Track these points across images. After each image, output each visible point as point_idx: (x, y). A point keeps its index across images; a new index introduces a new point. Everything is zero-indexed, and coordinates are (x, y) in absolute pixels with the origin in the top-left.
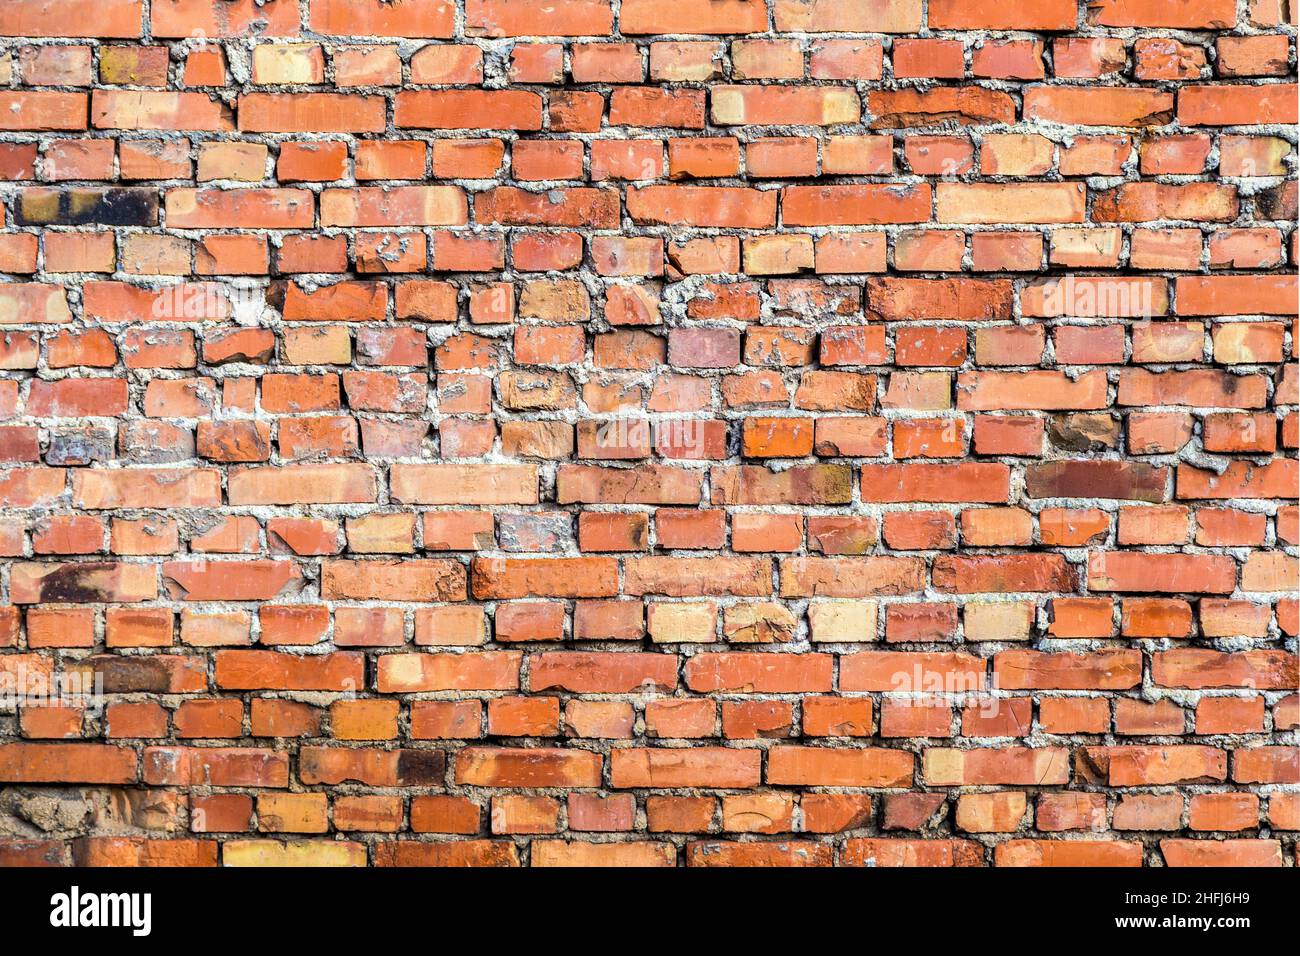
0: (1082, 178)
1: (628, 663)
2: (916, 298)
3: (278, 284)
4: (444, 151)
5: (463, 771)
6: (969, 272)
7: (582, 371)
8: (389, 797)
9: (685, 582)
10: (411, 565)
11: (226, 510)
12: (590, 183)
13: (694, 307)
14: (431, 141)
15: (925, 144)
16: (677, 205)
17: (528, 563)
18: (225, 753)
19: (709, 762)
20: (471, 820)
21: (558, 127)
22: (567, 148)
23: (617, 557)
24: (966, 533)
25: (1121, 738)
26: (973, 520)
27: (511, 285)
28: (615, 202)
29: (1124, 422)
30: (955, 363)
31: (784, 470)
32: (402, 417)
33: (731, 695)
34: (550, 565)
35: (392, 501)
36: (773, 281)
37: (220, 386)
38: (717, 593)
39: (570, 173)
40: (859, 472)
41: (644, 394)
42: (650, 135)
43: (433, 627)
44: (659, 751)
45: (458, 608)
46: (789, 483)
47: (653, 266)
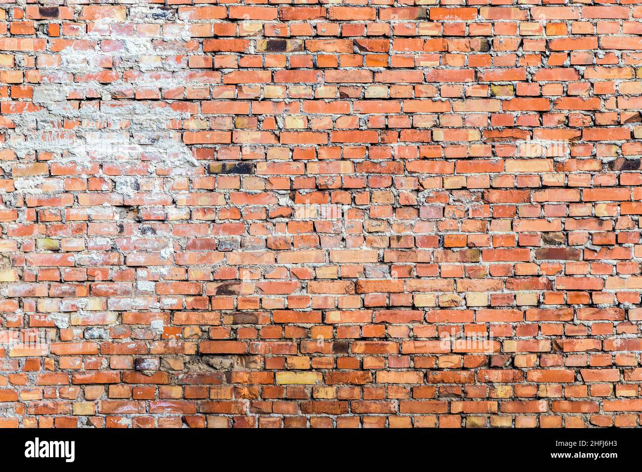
0: (552, 158)
1: (407, 314)
2: (499, 196)
3: (293, 193)
4: (347, 150)
5: (354, 349)
6: (516, 188)
7: (392, 220)
8: (330, 357)
9: (425, 287)
10: (337, 282)
11: (276, 265)
12: (394, 160)
13: (428, 199)
14: (342, 147)
15: (501, 147)
16: (422, 166)
17: (375, 282)
18: (276, 343)
19: (434, 345)
20: (356, 365)
21: (383, 142)
22: (386, 149)
23: (404, 279)
24: (516, 271)
25: (567, 337)
26: (518, 267)
27: (369, 192)
28: (402, 166)
29: (567, 235)
30: (511, 216)
31: (457, 251)
32: (333, 235)
33: (441, 324)
34: (382, 282)
35: (330, 262)
36: (453, 191)
37: (274, 225)
38: (436, 291)
39: (387, 157)
40: (482, 252)
41: (412, 227)
42: (413, 145)
43: (344, 302)
44: (418, 342)
45: (352, 296)
46: (459, 255)
47: (415, 186)
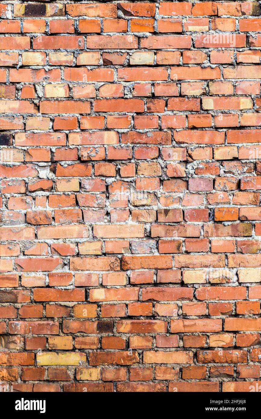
1: (176, 291)
3: (54, 165)
4: (111, 120)
5: (119, 328)
7: (159, 193)
8: (94, 337)
9: (195, 263)
10: (101, 259)
11: (36, 241)
12: (161, 130)
13: (197, 171)
14: (106, 116)
16: (191, 137)
17: (141, 258)
18: (37, 323)
19: (204, 324)
20: (122, 344)
21: (150, 111)
22: (153, 118)
23: (172, 255)
27: (134, 164)
28: (170, 136)
31: (228, 225)
32: (97, 209)
33: (212, 301)
34: (149, 258)
35: (94, 237)
36: (224, 162)
37: (34, 199)
38: (206, 266)
39: (154, 127)
40: (254, 225)
41: (180, 200)
42: (181, 114)
43: (109, 279)
44: (187, 320)
45: (117, 273)
46: (230, 229)
47: (183, 157)
